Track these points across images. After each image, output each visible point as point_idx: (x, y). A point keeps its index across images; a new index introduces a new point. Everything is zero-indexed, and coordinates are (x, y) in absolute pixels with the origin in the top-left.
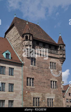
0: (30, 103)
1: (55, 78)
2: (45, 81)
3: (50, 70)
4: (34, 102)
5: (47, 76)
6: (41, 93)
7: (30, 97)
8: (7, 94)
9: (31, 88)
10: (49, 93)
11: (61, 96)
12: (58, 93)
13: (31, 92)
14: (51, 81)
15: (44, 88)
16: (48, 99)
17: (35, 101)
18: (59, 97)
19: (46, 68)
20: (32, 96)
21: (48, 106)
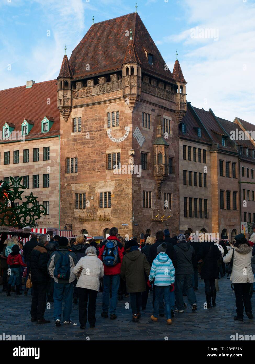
0: (71, 204)
1: (116, 147)
2: (95, 159)
3: (106, 132)
4: (77, 201)
5: (100, 145)
6: (89, 184)
7: (69, 193)
8: (41, 191)
9: (71, 176)
10: (103, 181)
11: (129, 182)
12: (121, 179)
13: (72, 184)
14: (109, 155)
15: (93, 172)
16: (101, 194)
17: (79, 200)
18: (124, 186)
19: (98, 129)
20: (73, 190)
21: (101, 207)
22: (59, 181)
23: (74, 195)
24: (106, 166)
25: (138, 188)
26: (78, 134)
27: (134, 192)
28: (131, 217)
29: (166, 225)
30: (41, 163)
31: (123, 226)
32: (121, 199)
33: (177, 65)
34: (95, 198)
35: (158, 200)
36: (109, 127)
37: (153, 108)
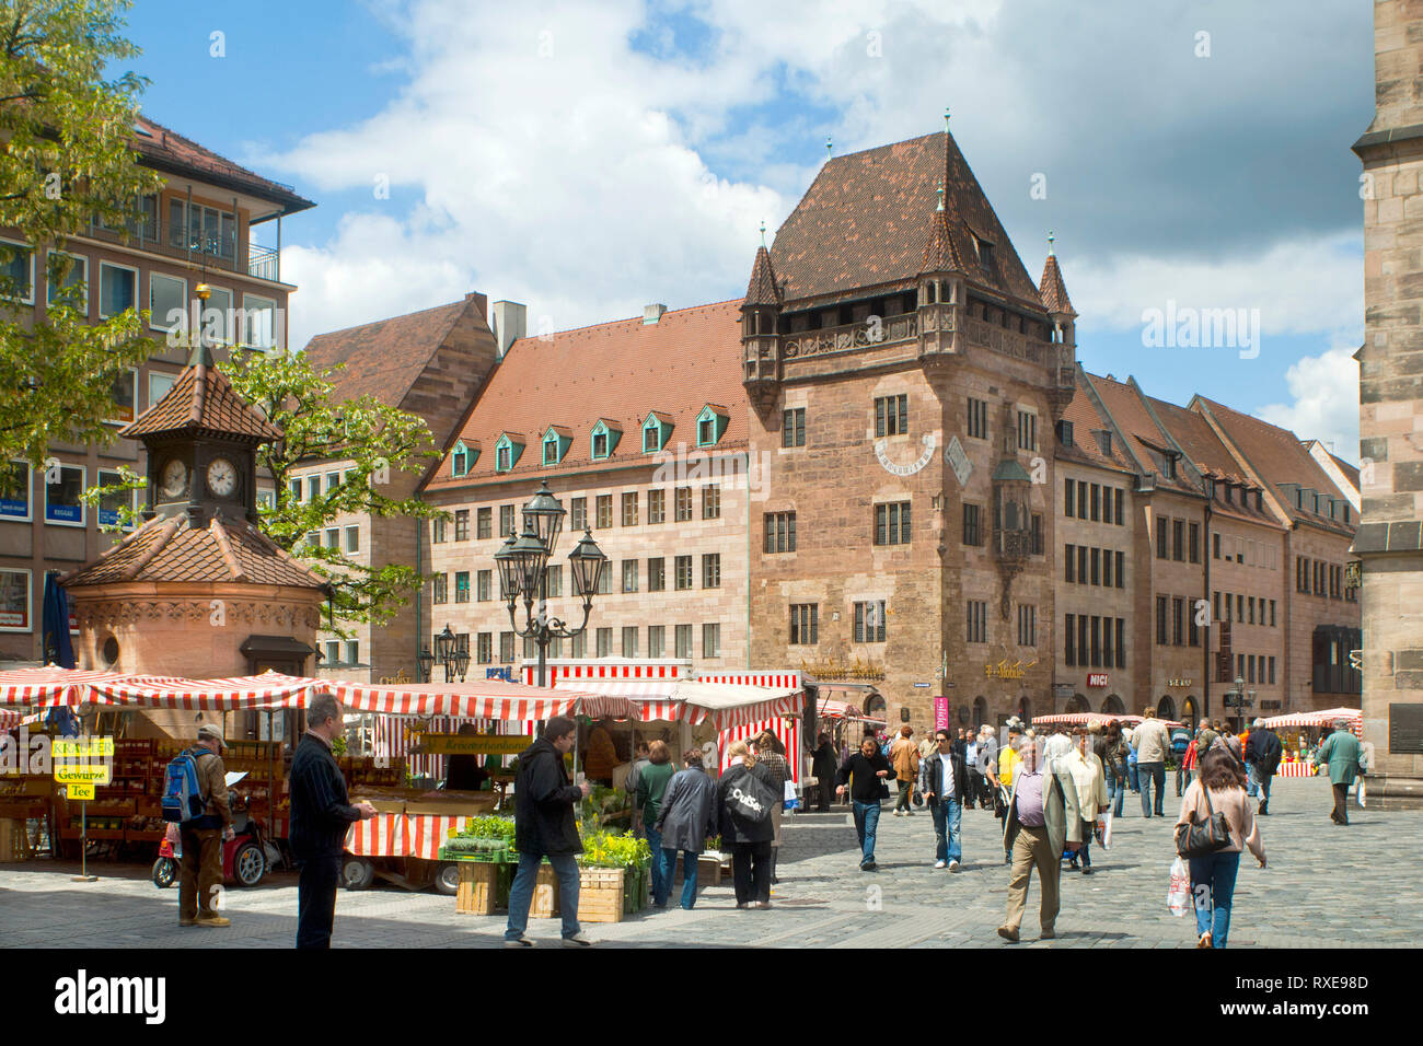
0: (778, 632)
1: (898, 486)
2: (843, 517)
3: (874, 448)
4: (794, 624)
5: (857, 483)
6: (827, 581)
7: (774, 606)
8: (698, 598)
9: (778, 561)
10: (864, 575)
11: (932, 578)
12: (913, 569)
13: (782, 580)
14: (880, 508)
15: (837, 550)
16: (858, 605)
17: (800, 622)
18: (920, 586)
19: (852, 441)
20: (784, 597)
21: (857, 638)
22: (745, 572)
23: (786, 610)
24: (871, 536)
25: (954, 592)
26: (795, 451)
27: (945, 601)
28: (939, 666)
29: (1022, 686)
30: (697, 525)
31: (919, 690)
32: (912, 619)
33: (1053, 268)
34: (844, 617)
35: (1003, 622)
36: (879, 435)
37: (993, 385)
